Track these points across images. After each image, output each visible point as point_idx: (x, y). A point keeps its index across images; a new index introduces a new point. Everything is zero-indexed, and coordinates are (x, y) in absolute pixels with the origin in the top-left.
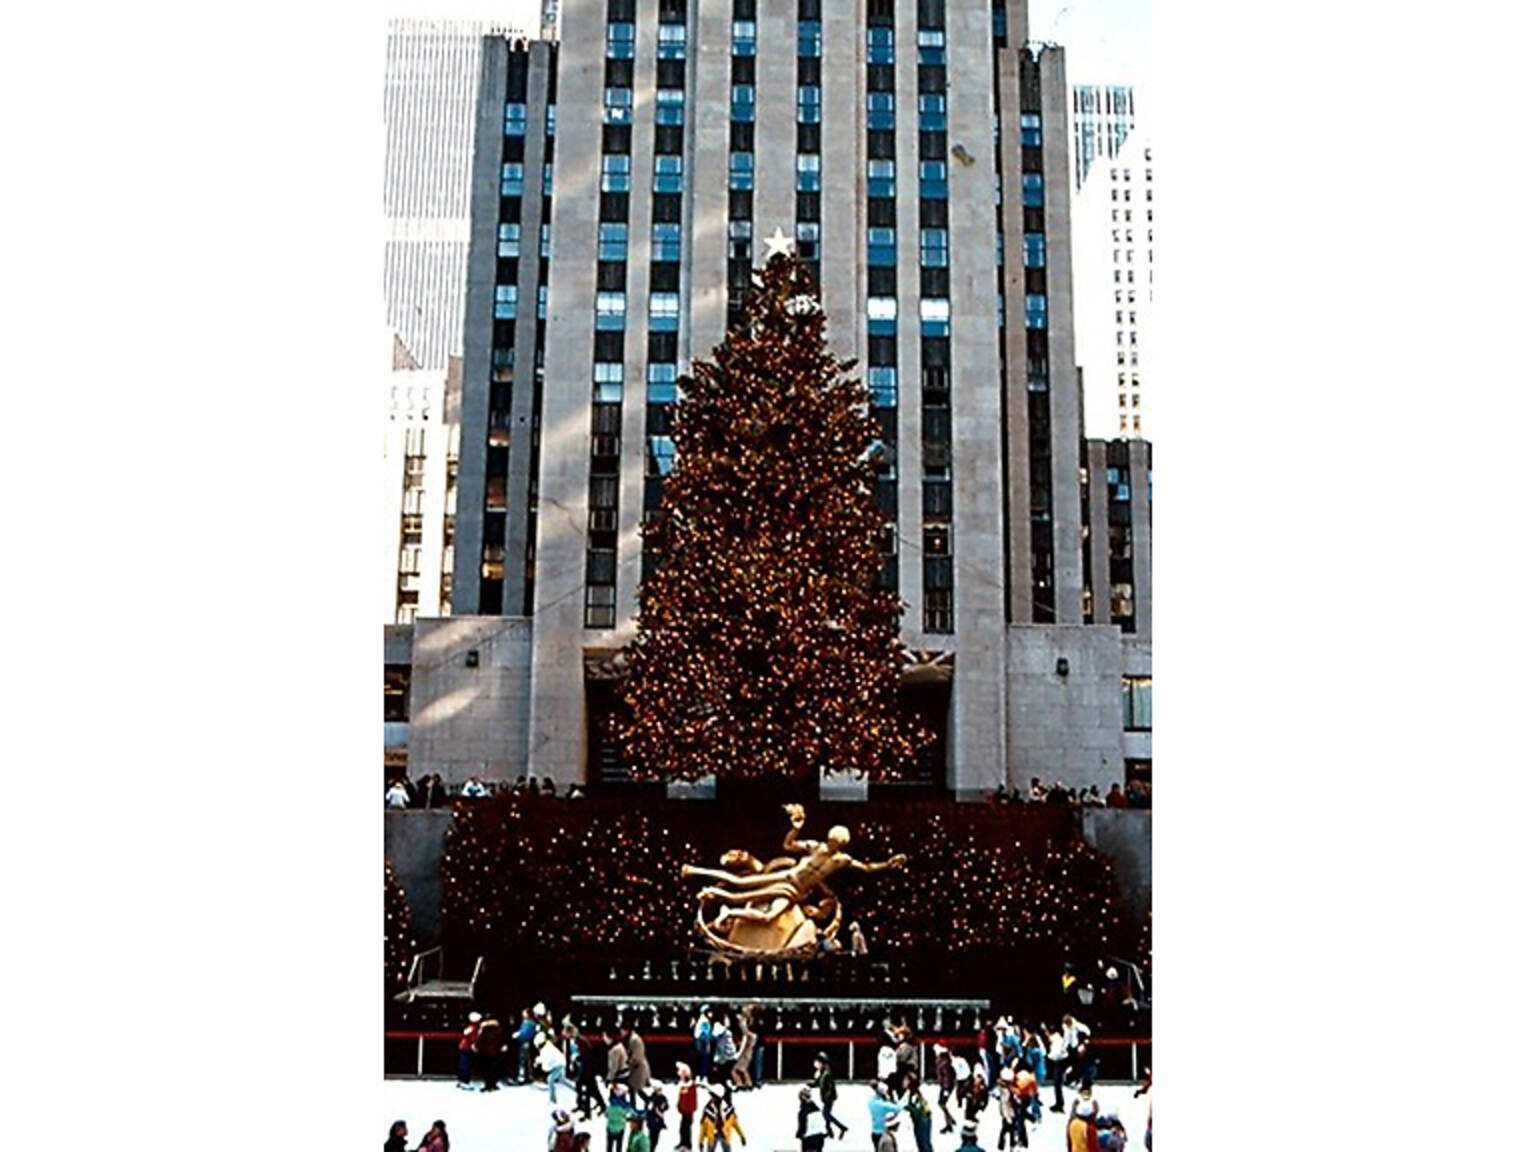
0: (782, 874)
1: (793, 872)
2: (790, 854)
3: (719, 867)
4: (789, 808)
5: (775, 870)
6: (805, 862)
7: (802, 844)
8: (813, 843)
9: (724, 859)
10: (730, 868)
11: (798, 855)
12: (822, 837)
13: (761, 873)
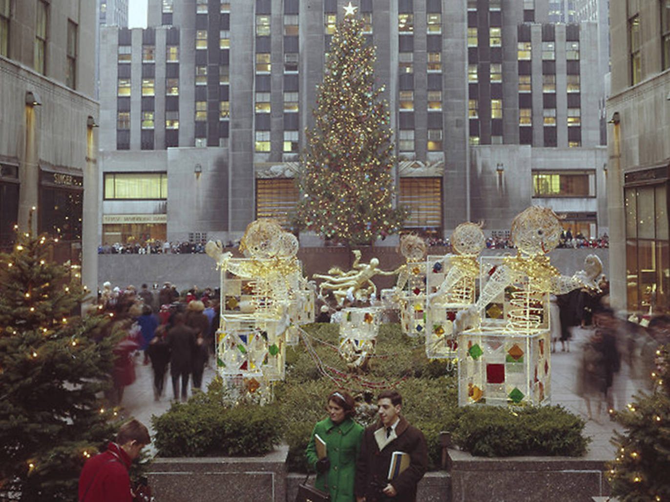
0: (353, 277)
1: (357, 276)
2: (355, 269)
3: (329, 275)
4: (355, 252)
5: (350, 276)
6: (361, 273)
7: (361, 265)
8: (364, 265)
9: (330, 272)
10: (333, 275)
11: (359, 270)
12: (368, 262)
13: (344, 277)
